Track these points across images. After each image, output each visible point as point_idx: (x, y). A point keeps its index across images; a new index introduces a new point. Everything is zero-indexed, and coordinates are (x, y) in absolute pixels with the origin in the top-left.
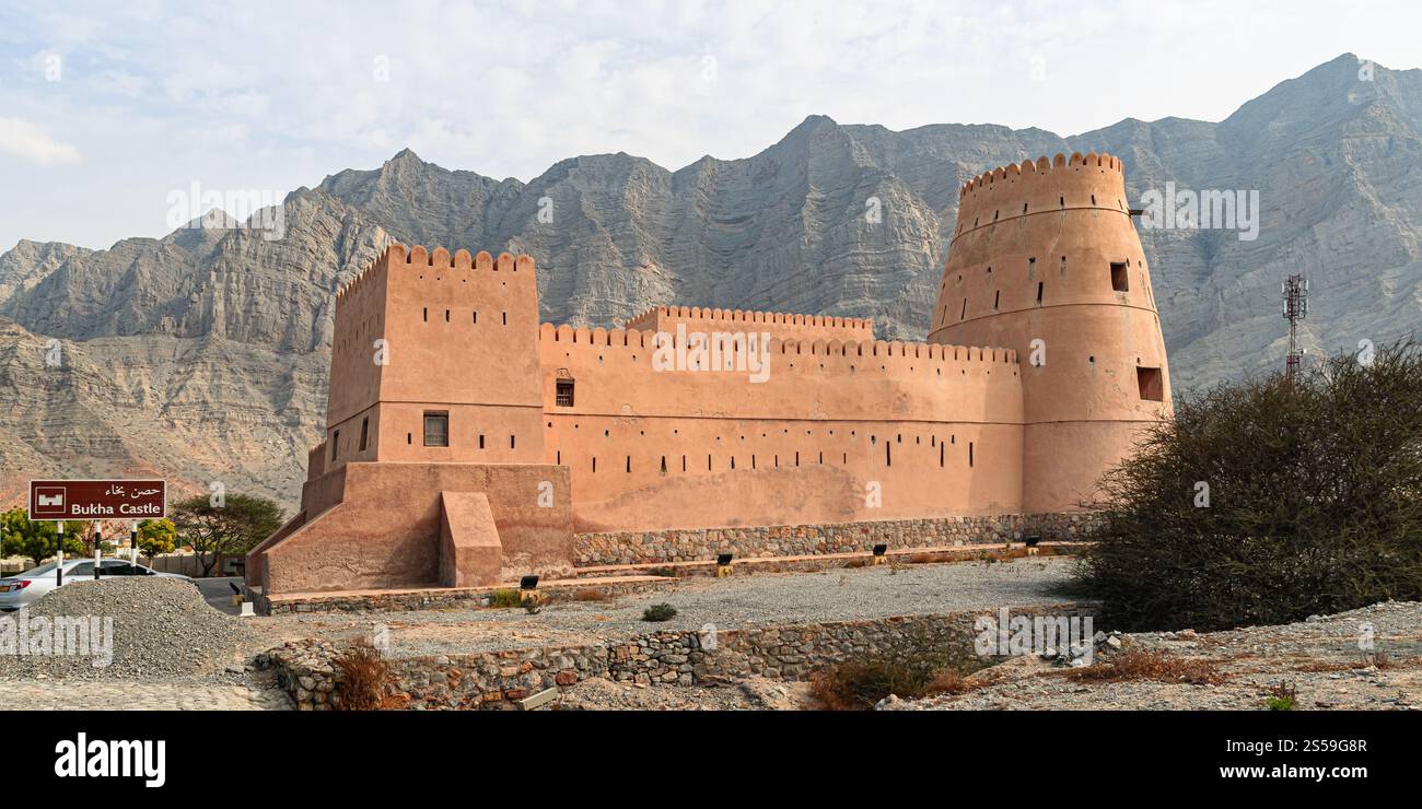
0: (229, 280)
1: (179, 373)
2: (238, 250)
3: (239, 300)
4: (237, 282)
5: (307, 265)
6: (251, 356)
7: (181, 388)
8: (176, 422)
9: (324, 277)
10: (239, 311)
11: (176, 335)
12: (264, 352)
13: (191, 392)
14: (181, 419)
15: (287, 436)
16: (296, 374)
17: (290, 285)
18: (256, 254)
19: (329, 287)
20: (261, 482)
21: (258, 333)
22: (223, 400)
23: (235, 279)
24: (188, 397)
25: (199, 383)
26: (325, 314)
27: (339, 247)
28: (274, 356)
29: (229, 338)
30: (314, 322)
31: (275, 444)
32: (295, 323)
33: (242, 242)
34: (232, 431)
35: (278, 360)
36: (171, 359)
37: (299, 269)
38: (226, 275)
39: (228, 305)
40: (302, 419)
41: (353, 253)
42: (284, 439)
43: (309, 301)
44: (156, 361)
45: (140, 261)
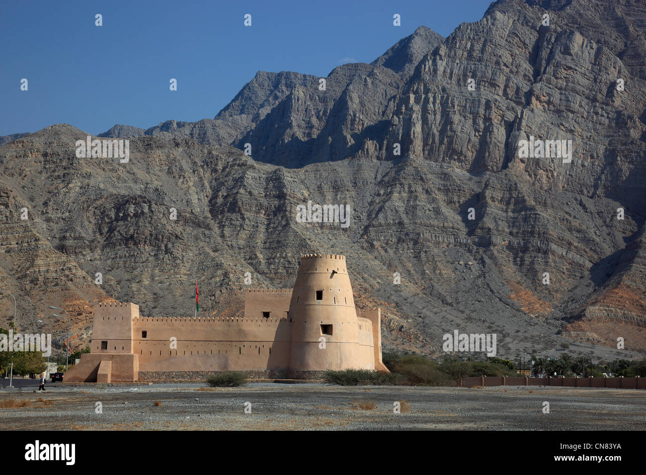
0: (427, 101)
1: (379, 195)
2: (435, 71)
3: (436, 120)
4: (434, 103)
5: (501, 80)
6: (445, 176)
7: (380, 210)
8: (375, 243)
9: (518, 89)
10: (435, 131)
11: (378, 158)
12: (458, 172)
13: (389, 213)
14: (380, 240)
15: (478, 257)
16: (488, 193)
17: (483, 101)
18: (451, 73)
19: (523, 100)
20: (451, 304)
21: (453, 153)
22: (419, 221)
23: (431, 99)
24: (386, 218)
25: (396, 204)
26: (519, 129)
27: (534, 58)
28: (467, 174)
29: (426, 159)
30: (508, 136)
31: (466, 265)
32: (489, 140)
33: (439, 62)
34: (426, 252)
35: (470, 179)
36: (373, 181)
37: (493, 84)
38: (423, 96)
39: (425, 126)
40: (494, 239)
41: (548, 64)
42: (475, 259)
43: (503, 116)
44: (360, 184)
45: (351, 87)
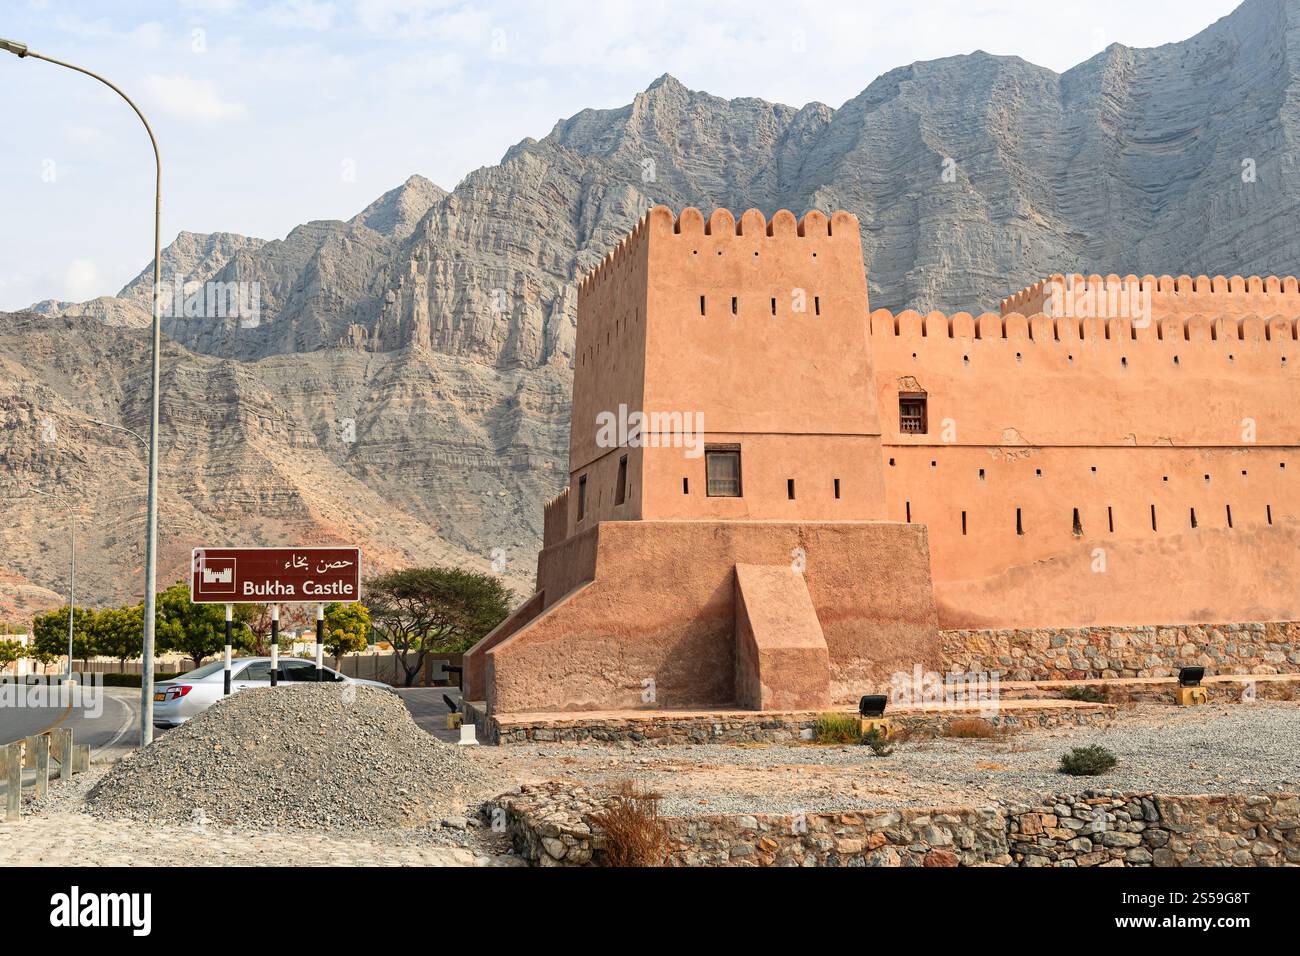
0: (434, 271)
1: (371, 400)
2: (445, 229)
3: (447, 297)
4: (445, 273)
5: (534, 245)
6: (463, 375)
7: (374, 421)
8: (368, 467)
9: (557, 259)
10: (447, 313)
11: (368, 349)
12: (481, 369)
13: (387, 425)
14: (374, 464)
15: (512, 485)
16: (523, 397)
17: (512, 273)
18: (468, 234)
19: (565, 273)
20: (479, 551)
21: (473, 343)
22: (428, 436)
23: (441, 268)
24: (382, 432)
25: (397, 412)
26: (560, 312)
27: (577, 217)
28: (493, 373)
29: (435, 350)
30: (546, 324)
31: (496, 496)
32: (521, 325)
33: (450, 218)
34: (440, 479)
35: (498, 379)
36: (362, 381)
37: (525, 251)
38: (429, 264)
39: (433, 305)
40: (532, 461)
41: (595, 225)
42: (508, 488)
43: (538, 294)
44: (343, 385)
45: (323, 251)
